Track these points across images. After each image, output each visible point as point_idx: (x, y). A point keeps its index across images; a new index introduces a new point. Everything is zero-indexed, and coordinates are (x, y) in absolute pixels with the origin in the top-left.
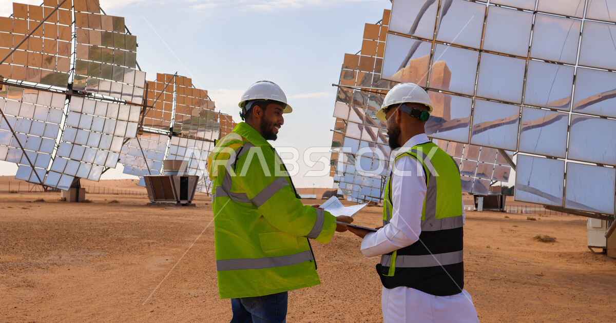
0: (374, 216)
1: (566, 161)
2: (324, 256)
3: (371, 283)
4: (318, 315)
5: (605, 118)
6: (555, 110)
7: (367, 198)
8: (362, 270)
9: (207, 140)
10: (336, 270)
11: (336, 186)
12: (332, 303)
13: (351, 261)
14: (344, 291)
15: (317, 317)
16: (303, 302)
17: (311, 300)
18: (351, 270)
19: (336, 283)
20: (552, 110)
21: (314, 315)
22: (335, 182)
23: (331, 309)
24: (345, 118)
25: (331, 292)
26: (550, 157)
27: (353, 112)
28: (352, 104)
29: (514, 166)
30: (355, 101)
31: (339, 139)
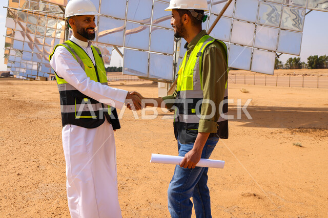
0: (36, 86)
1: (149, 52)
2: (12, 114)
3: (48, 130)
4: (19, 160)
5: (168, 29)
6: (143, 24)
7: (29, 76)
8: (40, 121)
10: (22, 123)
11: (9, 70)
12: (27, 149)
13: (31, 116)
14: (33, 139)
15: (19, 162)
16: (5, 151)
17: (11, 148)
18: (33, 123)
19: (25, 134)
20: (141, 24)
21: (16, 161)
22: (8, 67)
23: (27, 153)
24: (13, 28)
25: (23, 141)
26: (140, 50)
27: (17, 24)
28: (17, 20)
29: (122, 55)
30: (18, 18)
31: (9, 41)
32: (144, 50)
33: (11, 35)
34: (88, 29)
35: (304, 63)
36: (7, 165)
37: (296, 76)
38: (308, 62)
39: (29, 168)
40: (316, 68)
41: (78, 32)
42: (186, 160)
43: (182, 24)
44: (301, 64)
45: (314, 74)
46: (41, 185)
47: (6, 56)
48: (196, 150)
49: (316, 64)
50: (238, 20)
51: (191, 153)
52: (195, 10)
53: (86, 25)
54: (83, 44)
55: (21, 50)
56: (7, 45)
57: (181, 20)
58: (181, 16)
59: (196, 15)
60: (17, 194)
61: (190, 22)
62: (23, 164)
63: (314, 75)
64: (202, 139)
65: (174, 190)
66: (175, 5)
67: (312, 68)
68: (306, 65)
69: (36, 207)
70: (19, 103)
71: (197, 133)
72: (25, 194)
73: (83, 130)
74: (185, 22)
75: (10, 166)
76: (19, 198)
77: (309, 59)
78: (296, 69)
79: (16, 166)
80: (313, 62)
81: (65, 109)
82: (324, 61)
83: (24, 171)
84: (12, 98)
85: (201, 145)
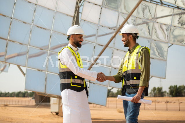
1: (47, 72)
6: (42, 49)
20: (40, 49)
26: (39, 70)
29: (24, 74)
32: (42, 71)
35: (165, 92)
37: (160, 103)
38: (169, 91)
40: (176, 96)
41: (74, 43)
44: (163, 93)
45: (174, 101)
48: (139, 94)
49: (176, 93)
50: (117, 50)
53: (79, 40)
54: (75, 49)
58: (128, 36)
61: (132, 39)
63: (174, 103)
67: (173, 96)
68: (168, 93)
74: (130, 39)
77: (170, 88)
78: (159, 97)
80: (173, 92)
82: (183, 90)
85: (141, 92)
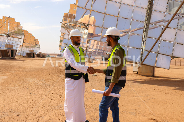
1: (128, 47)
2: (57, 75)
5: (139, 35)
9: (20, 38)
10: (60, 79)
11: (61, 53)
12: (58, 90)
17: (52, 89)
19: (60, 84)
21: (53, 94)
23: (58, 92)
24: (64, 32)
25: (58, 87)
27: (66, 31)
28: (66, 28)
30: (67, 27)
31: (62, 39)
32: (125, 46)
33: (63, 36)
34: (77, 41)
36: (48, 95)
39: (57, 98)
41: (74, 42)
42: (105, 92)
43: (110, 41)
46: (60, 104)
47: (60, 46)
48: (109, 89)
51: (107, 90)
52: (114, 36)
53: (76, 40)
54: (76, 47)
55: (67, 43)
56: (61, 41)
57: (109, 39)
58: (109, 38)
59: (114, 38)
60: (50, 106)
61: (112, 40)
62: (55, 96)
64: (112, 85)
65: (101, 105)
66: (107, 34)
69: (55, 112)
70: (61, 70)
71: (110, 83)
72: (52, 107)
73: (73, 80)
74: (111, 40)
75: (50, 96)
76: (50, 108)
79: (52, 96)
81: (66, 71)
83: (55, 99)
84: (59, 67)
85: (111, 88)
